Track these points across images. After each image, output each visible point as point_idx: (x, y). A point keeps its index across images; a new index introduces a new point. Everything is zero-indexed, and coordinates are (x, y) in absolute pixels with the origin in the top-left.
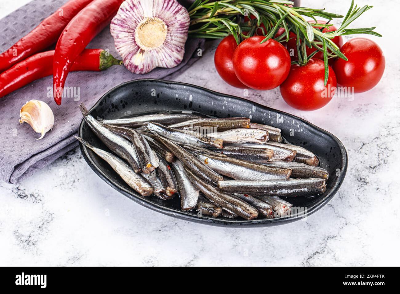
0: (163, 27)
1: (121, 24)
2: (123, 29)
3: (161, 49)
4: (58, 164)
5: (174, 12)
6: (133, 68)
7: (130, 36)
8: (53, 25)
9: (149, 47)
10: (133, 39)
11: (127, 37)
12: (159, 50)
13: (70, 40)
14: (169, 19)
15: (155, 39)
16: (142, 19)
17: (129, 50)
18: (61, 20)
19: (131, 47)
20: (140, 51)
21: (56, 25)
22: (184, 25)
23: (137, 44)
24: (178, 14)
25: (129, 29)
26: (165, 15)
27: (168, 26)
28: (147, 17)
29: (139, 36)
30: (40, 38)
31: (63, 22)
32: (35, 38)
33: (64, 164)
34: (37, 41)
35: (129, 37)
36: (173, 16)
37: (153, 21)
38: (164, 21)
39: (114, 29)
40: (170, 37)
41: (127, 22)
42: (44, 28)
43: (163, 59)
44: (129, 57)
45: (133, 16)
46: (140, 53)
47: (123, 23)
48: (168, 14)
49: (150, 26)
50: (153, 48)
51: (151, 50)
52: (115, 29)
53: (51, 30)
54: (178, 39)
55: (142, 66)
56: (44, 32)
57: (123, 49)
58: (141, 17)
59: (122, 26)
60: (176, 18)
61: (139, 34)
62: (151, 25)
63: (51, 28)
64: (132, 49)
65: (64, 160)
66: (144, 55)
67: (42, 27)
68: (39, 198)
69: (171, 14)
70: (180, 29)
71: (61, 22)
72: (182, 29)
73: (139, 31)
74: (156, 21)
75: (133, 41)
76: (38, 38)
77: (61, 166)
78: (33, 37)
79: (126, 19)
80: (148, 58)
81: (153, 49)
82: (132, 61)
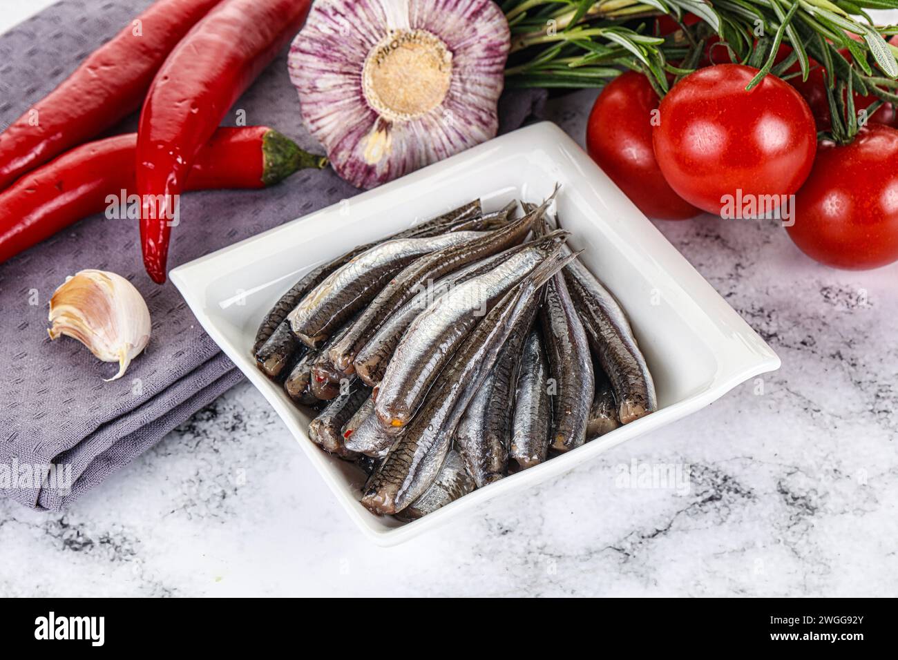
0: (441, 56)
1: (321, 50)
2: (330, 64)
3: (436, 119)
4: (170, 448)
5: (468, 14)
6: (360, 174)
7: (350, 84)
8: (119, 67)
9: (402, 112)
10: (356, 91)
11: (341, 86)
12: (432, 120)
13: (180, 101)
14: (454, 34)
15: (418, 90)
16: (382, 36)
17: (346, 122)
18: (138, 53)
19: (351, 114)
20: (379, 126)
21: (127, 67)
22: (497, 51)
23: (369, 105)
24: (480, 19)
25: (346, 65)
26: (444, 22)
27: (454, 53)
28: (394, 28)
29: (375, 84)
30: (88, 102)
31: (145, 57)
32: (72, 103)
33: (188, 448)
34: (80, 112)
35: (346, 88)
36: (467, 26)
37: (413, 40)
38: (441, 39)
39: (301, 68)
40: (459, 84)
41: (338, 44)
42: (92, 74)
43: (441, 147)
44: (348, 144)
45: (356, 28)
46: (380, 130)
47: (329, 48)
48: (452, 21)
49: (402, 55)
50: (414, 116)
51: (408, 122)
52: (305, 65)
53: (114, 81)
54: (481, 90)
55: (387, 166)
56: (95, 87)
57: (330, 122)
58: (378, 30)
59: (324, 56)
60: (475, 30)
61: (373, 77)
62: (405, 50)
63: (113, 74)
64: (357, 121)
65: (188, 437)
66: (390, 136)
67: (85, 72)
68: (126, 546)
69: (459, 19)
70: (487, 62)
71: (139, 58)
72: (491, 61)
73: (374, 70)
74: (420, 38)
75: (358, 97)
76: (79, 103)
77: (180, 455)
78: (67, 101)
79: (336, 36)
80: (401, 142)
81: (414, 120)
82: (356, 154)
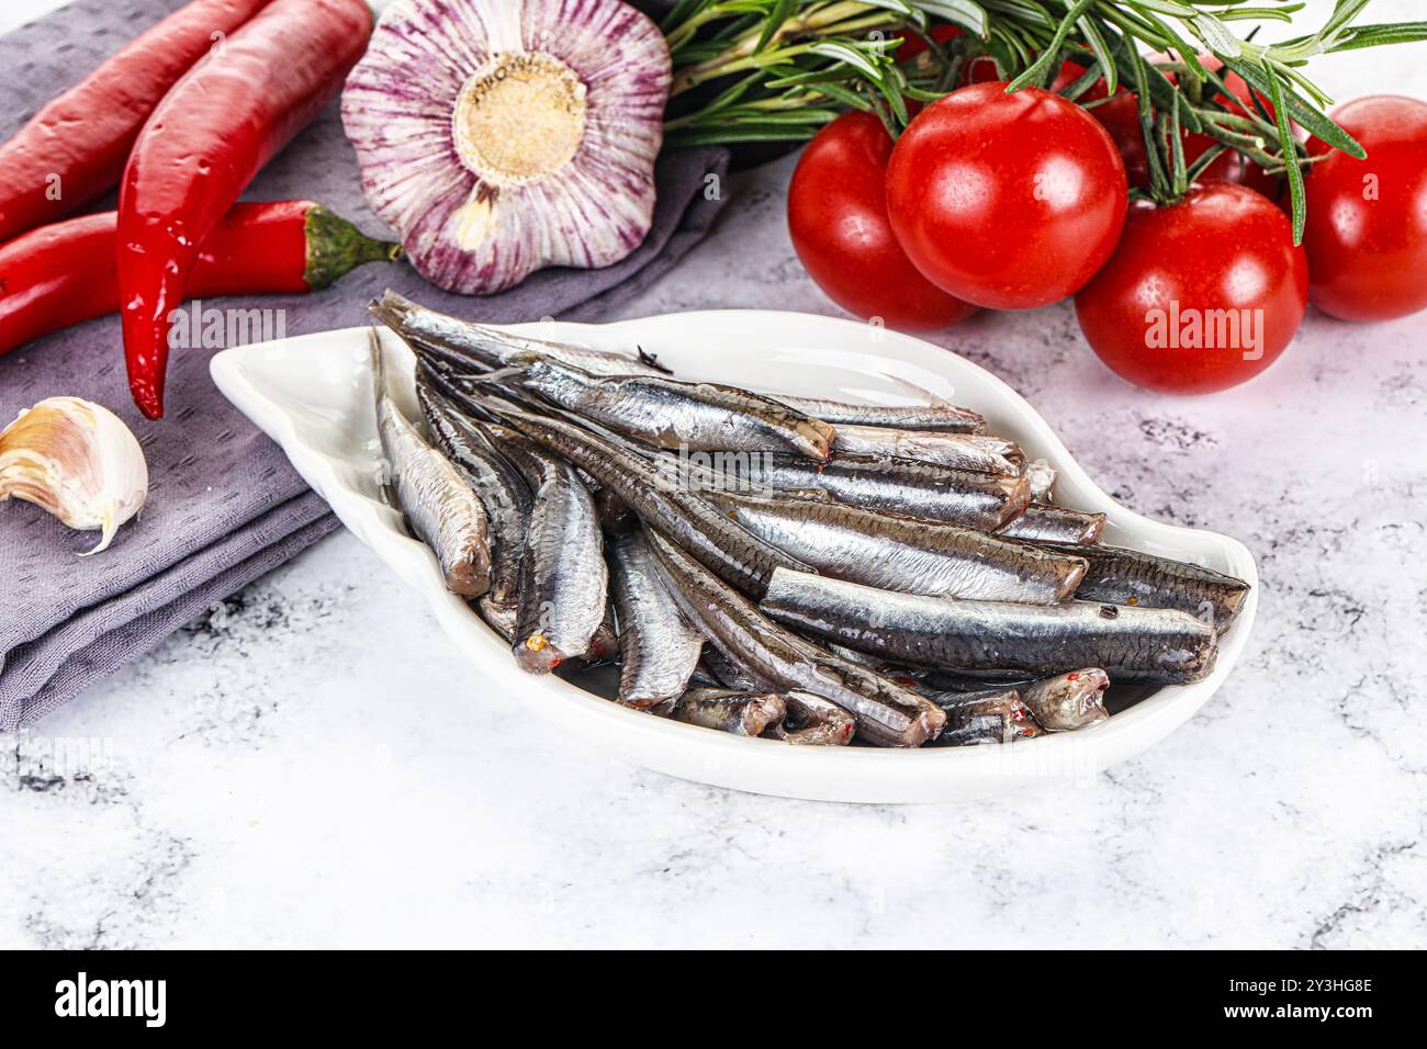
0: (570, 91)
1: (391, 83)
2: (405, 104)
3: (563, 184)
5: (608, 31)
6: (452, 266)
7: (434, 131)
9: (513, 173)
10: (445, 143)
11: (421, 137)
12: (558, 185)
14: (589, 58)
15: (536, 142)
16: (481, 63)
17: (430, 190)
19: (438, 178)
20: (480, 194)
22: (652, 85)
23: (463, 162)
24: (626, 36)
25: (429, 104)
26: (573, 42)
27: (589, 86)
28: (499, 51)
29: (472, 133)
35: (428, 139)
37: (527, 67)
38: (569, 65)
39: (360, 112)
41: (417, 75)
43: (572, 226)
44: (433, 221)
45: (443, 51)
46: (480, 199)
47: (403, 81)
48: (585, 40)
50: (531, 178)
51: (523, 188)
52: (365, 107)
54: (630, 143)
55: (493, 252)
57: (406, 192)
58: (476, 53)
59: (396, 92)
60: (619, 53)
61: (470, 123)
62: (515, 84)
64: (446, 188)
66: (496, 207)
69: (596, 36)
70: (637, 101)
72: (644, 100)
73: (471, 111)
74: (538, 65)
75: (447, 153)
79: (413, 64)
80: (512, 219)
81: (530, 184)
82: (447, 235)
